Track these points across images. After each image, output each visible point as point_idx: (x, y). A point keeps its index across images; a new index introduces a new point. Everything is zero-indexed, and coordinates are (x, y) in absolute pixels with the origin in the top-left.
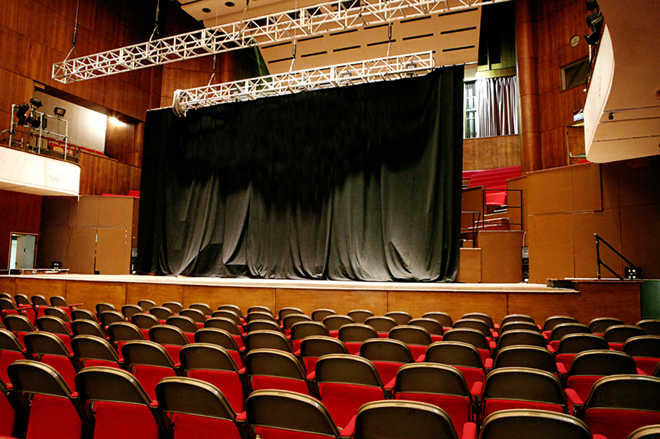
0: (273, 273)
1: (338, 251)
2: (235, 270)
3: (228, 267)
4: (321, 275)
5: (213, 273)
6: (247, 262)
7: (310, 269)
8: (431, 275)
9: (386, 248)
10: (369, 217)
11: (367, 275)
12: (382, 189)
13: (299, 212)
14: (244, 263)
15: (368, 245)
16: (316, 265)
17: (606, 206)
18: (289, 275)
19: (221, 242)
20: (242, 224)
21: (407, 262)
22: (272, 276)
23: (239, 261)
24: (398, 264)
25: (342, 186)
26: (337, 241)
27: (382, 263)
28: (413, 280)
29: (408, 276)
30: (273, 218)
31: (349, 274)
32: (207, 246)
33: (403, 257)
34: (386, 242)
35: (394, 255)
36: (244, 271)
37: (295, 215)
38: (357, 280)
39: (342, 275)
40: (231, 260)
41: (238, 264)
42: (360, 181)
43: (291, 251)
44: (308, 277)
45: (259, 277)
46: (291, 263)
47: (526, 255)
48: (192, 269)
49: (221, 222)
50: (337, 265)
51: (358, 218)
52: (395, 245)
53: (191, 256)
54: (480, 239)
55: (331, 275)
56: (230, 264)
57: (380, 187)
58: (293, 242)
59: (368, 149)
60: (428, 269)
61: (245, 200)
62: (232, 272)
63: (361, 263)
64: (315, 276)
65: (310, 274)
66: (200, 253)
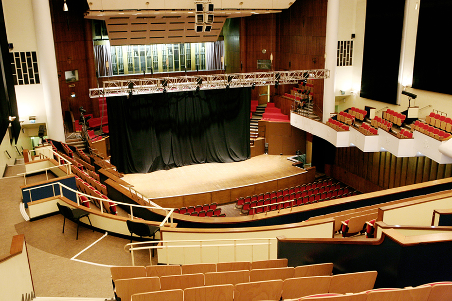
0: (184, 164)
2: (171, 166)
3: (169, 165)
4: (204, 161)
5: (159, 168)
7: (199, 160)
9: (229, 150)
11: (225, 161)
13: (192, 139)
14: (173, 162)
16: (202, 158)
18: (191, 163)
19: (160, 155)
20: (170, 147)
21: (237, 154)
23: (172, 162)
24: (235, 156)
25: (209, 128)
27: (228, 157)
28: (241, 161)
31: (217, 160)
32: (155, 159)
33: (235, 153)
34: (228, 148)
35: (232, 152)
36: (174, 165)
37: (190, 139)
38: (221, 162)
39: (214, 161)
40: (169, 163)
42: (216, 127)
43: (191, 155)
44: (199, 163)
45: (180, 166)
46: (191, 159)
47: (267, 146)
48: (152, 169)
50: (211, 157)
52: (232, 148)
55: (209, 161)
57: (224, 128)
58: (191, 151)
59: (218, 114)
60: (243, 156)
61: (169, 137)
63: (221, 157)
64: (202, 162)
66: (154, 162)
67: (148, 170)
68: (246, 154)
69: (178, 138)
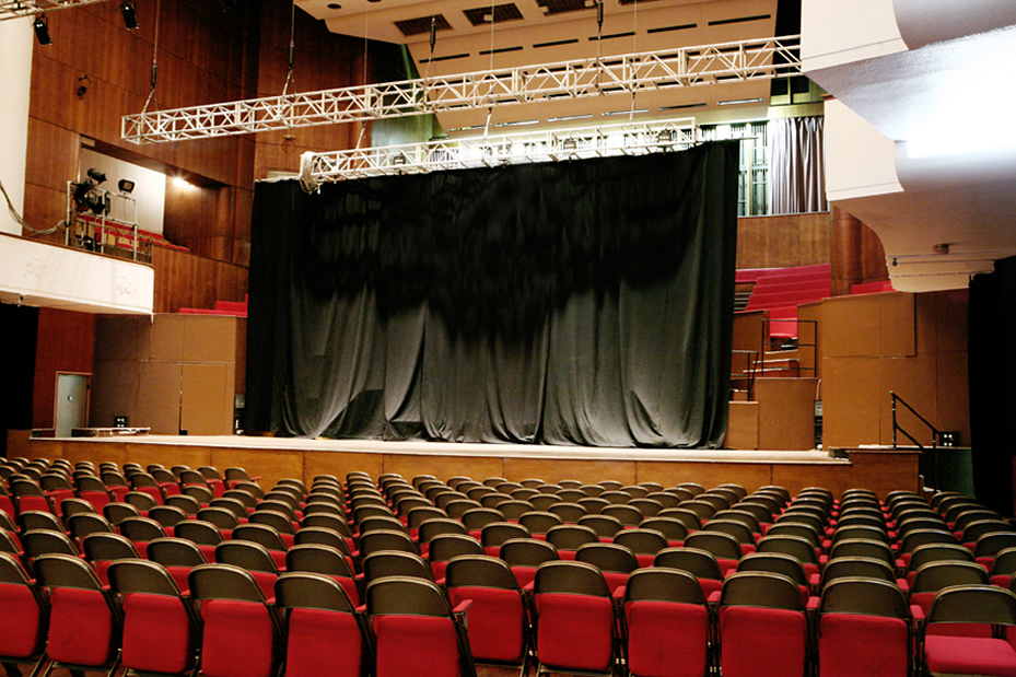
0: (460, 434)
1: (558, 404)
2: (404, 430)
3: (394, 425)
4: (532, 437)
5: (370, 434)
6: (421, 418)
7: (516, 428)
8: (688, 438)
9: (627, 400)
10: (602, 355)
11: (600, 438)
12: (621, 314)
13: (499, 345)
14: (417, 420)
15: (601, 395)
16: (525, 423)
17: (920, 350)
18: (485, 438)
19: (381, 388)
20: (413, 362)
21: (656, 420)
22: (460, 439)
23: (411, 417)
24: (643, 423)
25: (562, 308)
26: (556, 389)
27: (620, 421)
28: (664, 446)
29: (657, 439)
30: (460, 353)
31: (574, 436)
32: (360, 394)
33: (650, 413)
34: (626, 392)
35: (638, 411)
36: (419, 431)
37: (493, 349)
38: (586, 444)
39: (563, 438)
40: (398, 415)
41: (409, 420)
42: (589, 304)
43: (487, 401)
44: (514, 440)
45: (441, 439)
46: (488, 419)
47: (819, 412)
48: (338, 427)
49: (381, 357)
50: (556, 422)
51: (587, 358)
52: (639, 396)
53: (335, 409)
54: (757, 389)
55: (547, 437)
56: (397, 420)
57: (617, 313)
58: (491, 389)
59: (601, 255)
60: (684, 431)
61: (417, 325)
62: (400, 433)
63: (591, 422)
64: (524, 439)
65: (517, 435)
66: (351, 404)
67: (324, 426)
68: (697, 428)
69: (451, 338)
